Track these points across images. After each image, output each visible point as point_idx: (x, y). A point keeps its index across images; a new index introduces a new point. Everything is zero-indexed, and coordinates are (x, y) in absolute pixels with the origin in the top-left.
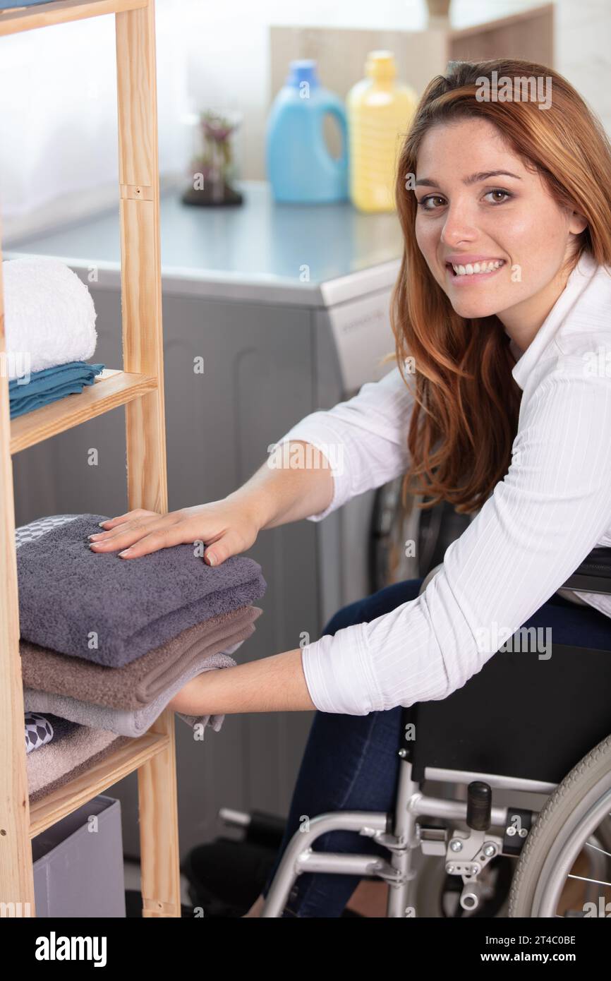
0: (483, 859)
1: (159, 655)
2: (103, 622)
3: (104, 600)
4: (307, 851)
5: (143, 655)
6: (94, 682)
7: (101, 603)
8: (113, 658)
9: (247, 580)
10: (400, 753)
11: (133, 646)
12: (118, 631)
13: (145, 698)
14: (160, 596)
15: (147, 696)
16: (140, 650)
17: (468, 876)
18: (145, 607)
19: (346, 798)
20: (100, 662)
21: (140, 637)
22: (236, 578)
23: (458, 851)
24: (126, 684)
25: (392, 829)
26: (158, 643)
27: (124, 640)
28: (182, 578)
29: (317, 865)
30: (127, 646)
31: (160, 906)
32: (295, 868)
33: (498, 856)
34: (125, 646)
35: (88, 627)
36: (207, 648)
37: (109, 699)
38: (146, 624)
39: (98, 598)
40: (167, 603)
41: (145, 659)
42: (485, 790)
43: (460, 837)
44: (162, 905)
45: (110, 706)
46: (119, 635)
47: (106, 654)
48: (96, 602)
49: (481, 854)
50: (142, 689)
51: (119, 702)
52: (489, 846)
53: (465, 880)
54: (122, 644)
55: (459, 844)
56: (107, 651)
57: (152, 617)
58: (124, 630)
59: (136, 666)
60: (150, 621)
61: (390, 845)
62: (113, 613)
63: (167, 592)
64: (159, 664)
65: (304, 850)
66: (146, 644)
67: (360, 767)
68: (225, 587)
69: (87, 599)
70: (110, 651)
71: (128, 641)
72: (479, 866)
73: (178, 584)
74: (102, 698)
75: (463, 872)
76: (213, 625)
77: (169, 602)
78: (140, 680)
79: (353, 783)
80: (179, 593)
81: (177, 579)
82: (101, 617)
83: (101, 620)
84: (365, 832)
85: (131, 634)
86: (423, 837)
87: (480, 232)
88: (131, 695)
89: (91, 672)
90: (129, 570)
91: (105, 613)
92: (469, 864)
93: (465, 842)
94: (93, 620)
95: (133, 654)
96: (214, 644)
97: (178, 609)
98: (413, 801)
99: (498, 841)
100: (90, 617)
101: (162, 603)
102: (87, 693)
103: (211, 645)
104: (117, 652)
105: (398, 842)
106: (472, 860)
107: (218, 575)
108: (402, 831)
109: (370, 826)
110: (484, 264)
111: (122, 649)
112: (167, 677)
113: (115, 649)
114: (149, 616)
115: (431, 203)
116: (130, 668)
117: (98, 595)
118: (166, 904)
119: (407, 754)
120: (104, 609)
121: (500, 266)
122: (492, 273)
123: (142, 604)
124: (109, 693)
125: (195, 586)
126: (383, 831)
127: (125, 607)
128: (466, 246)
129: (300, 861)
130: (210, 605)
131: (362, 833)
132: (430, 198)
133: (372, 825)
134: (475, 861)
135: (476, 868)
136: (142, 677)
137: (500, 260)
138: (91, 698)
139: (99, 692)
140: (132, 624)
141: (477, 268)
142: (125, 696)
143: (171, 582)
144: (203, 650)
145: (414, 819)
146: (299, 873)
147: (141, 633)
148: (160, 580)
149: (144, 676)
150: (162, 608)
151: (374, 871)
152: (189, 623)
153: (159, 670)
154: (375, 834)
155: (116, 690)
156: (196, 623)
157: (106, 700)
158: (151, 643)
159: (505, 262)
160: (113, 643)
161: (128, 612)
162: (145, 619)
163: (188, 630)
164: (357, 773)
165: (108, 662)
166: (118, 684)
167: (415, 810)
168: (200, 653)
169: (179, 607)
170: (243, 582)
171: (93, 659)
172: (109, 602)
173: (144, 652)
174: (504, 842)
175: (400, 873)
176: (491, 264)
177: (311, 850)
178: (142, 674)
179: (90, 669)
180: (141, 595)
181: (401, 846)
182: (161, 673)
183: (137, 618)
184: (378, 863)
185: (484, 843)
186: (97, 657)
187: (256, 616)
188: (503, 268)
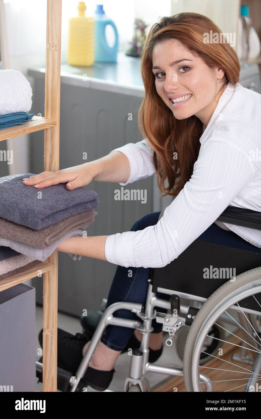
0: (177, 326)
1: (55, 227)
2: (33, 211)
3: (34, 203)
4: (110, 316)
5: (49, 226)
6: (28, 236)
7: (33, 204)
8: (37, 226)
9: (92, 200)
10: (148, 281)
11: (45, 222)
12: (39, 215)
13: (48, 244)
14: (56, 204)
15: (49, 243)
16: (47, 224)
17: (171, 333)
18: (50, 207)
19: (127, 297)
20: (31, 227)
21: (48, 219)
22: (87, 198)
23: (167, 322)
24: (41, 237)
25: (144, 311)
26: (54, 222)
27: (41, 219)
28: (66, 197)
29: (114, 322)
30: (42, 222)
31: (49, 332)
32: (105, 323)
33: (183, 326)
34: (41, 222)
35: (27, 213)
36: (74, 227)
37: (34, 243)
38: (50, 214)
39: (32, 203)
40: (59, 206)
41: (49, 228)
42: (177, 298)
43: (169, 317)
44: (50, 331)
45: (34, 246)
46: (39, 217)
47: (34, 224)
48: (31, 204)
49: (177, 324)
50: (47, 240)
51: (37, 244)
52: (180, 321)
53: (170, 334)
54: (40, 221)
55: (168, 319)
56: (34, 223)
57: (53, 211)
58: (42, 215)
59: (46, 231)
60: (52, 213)
61: (142, 317)
62: (37, 208)
63: (59, 202)
64: (55, 231)
65: (109, 316)
66: (50, 222)
67: (132, 284)
68: (83, 202)
69: (27, 203)
70: (35, 223)
71: (43, 220)
72: (175, 329)
73: (64, 199)
74: (31, 242)
75: (169, 331)
76: (77, 217)
77: (60, 206)
78: (46, 236)
79: (129, 291)
80: (64, 202)
81: (64, 197)
82: (32, 210)
83: (32, 211)
84: (133, 311)
85: (44, 217)
86: (158, 315)
87: (179, 85)
88: (43, 242)
89: (28, 231)
90: (45, 193)
91: (34, 208)
92: (171, 328)
93: (171, 319)
94: (29, 210)
95: (45, 225)
96: (77, 225)
97: (63, 210)
98: (153, 300)
99: (184, 320)
100: (28, 210)
101: (57, 206)
102: (25, 240)
103: (76, 226)
104: (38, 224)
105: (145, 316)
106: (173, 326)
107: (80, 197)
108: (148, 312)
109: (135, 308)
110: (183, 97)
111: (40, 223)
112: (57, 237)
113: (37, 222)
114: (52, 211)
115: (160, 75)
116: (43, 231)
117: (32, 201)
118: (51, 331)
119: (151, 281)
120: (34, 206)
121: (190, 97)
122: (187, 100)
123: (49, 206)
124: (34, 240)
125: (70, 201)
126: (140, 311)
127: (42, 206)
128: (175, 91)
129: (107, 320)
130: (76, 209)
131: (132, 311)
132: (159, 73)
133: (136, 308)
134: (174, 327)
135: (174, 330)
136: (47, 235)
137: (190, 94)
138: (27, 242)
139: (30, 240)
140: (45, 213)
141: (181, 99)
142: (40, 242)
143: (61, 199)
144: (73, 228)
145: (153, 307)
146: (107, 325)
147: (48, 217)
148: (57, 197)
149: (48, 235)
150: (57, 208)
151: (136, 327)
152: (68, 216)
153: (54, 233)
154: (137, 312)
155: (37, 239)
156: (70, 215)
157: (32, 243)
158: (52, 222)
159: (192, 95)
160: (37, 220)
161: (43, 208)
162: (50, 212)
163: (67, 218)
164: (131, 287)
165: (34, 227)
166: (38, 237)
167: (153, 304)
168: (71, 229)
169: (64, 208)
170: (90, 200)
171: (28, 226)
172: (36, 204)
173: (49, 225)
174: (186, 321)
175: (145, 329)
176: (186, 97)
177: (112, 316)
178: (48, 234)
179: (27, 230)
180: (49, 203)
181: (146, 318)
182: (55, 234)
183: (47, 211)
184: (138, 324)
185: (178, 320)
186: (30, 225)
187: (95, 215)
188: (191, 97)
